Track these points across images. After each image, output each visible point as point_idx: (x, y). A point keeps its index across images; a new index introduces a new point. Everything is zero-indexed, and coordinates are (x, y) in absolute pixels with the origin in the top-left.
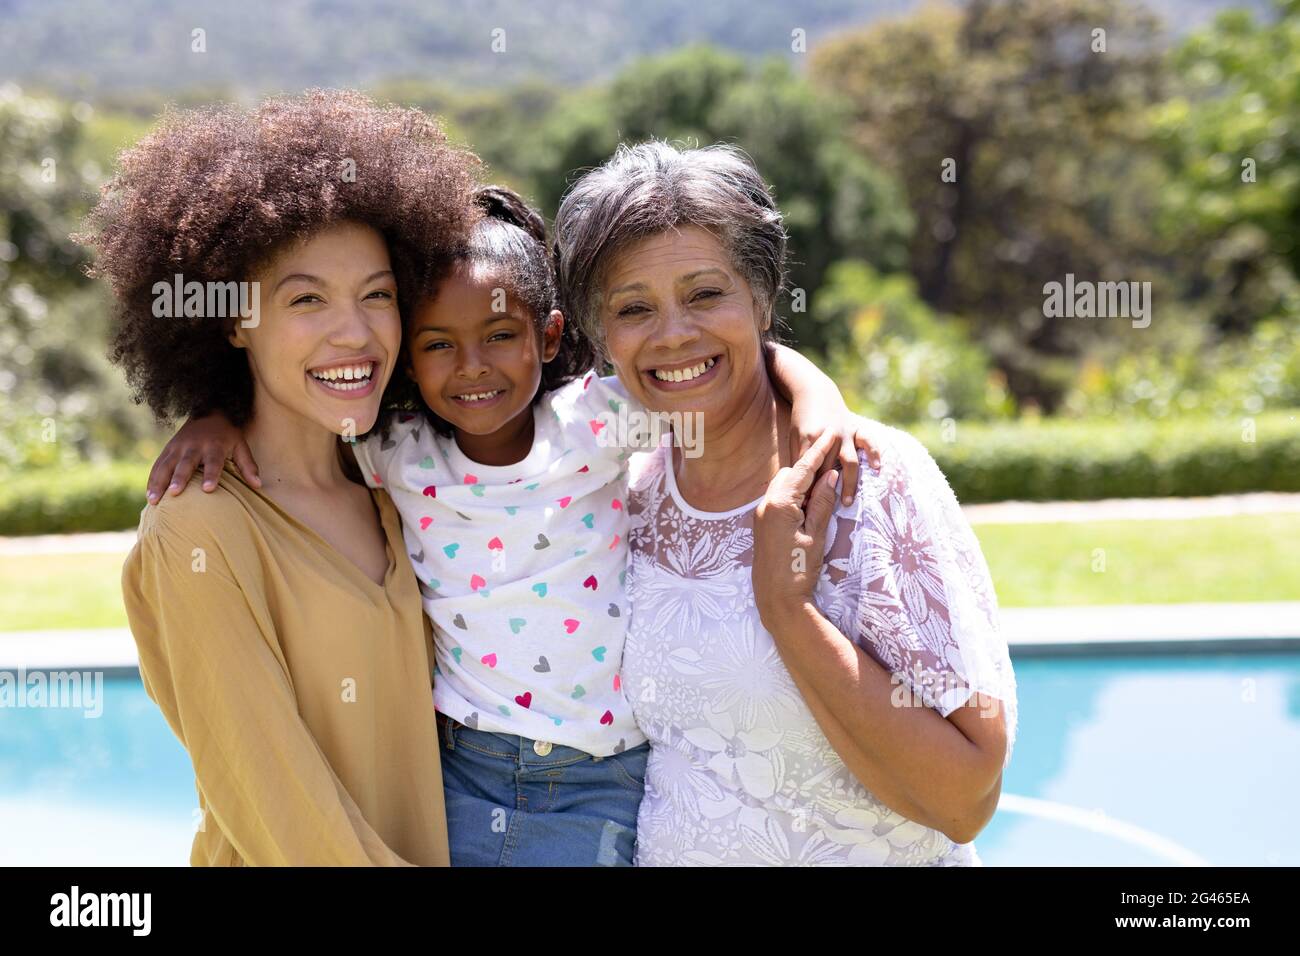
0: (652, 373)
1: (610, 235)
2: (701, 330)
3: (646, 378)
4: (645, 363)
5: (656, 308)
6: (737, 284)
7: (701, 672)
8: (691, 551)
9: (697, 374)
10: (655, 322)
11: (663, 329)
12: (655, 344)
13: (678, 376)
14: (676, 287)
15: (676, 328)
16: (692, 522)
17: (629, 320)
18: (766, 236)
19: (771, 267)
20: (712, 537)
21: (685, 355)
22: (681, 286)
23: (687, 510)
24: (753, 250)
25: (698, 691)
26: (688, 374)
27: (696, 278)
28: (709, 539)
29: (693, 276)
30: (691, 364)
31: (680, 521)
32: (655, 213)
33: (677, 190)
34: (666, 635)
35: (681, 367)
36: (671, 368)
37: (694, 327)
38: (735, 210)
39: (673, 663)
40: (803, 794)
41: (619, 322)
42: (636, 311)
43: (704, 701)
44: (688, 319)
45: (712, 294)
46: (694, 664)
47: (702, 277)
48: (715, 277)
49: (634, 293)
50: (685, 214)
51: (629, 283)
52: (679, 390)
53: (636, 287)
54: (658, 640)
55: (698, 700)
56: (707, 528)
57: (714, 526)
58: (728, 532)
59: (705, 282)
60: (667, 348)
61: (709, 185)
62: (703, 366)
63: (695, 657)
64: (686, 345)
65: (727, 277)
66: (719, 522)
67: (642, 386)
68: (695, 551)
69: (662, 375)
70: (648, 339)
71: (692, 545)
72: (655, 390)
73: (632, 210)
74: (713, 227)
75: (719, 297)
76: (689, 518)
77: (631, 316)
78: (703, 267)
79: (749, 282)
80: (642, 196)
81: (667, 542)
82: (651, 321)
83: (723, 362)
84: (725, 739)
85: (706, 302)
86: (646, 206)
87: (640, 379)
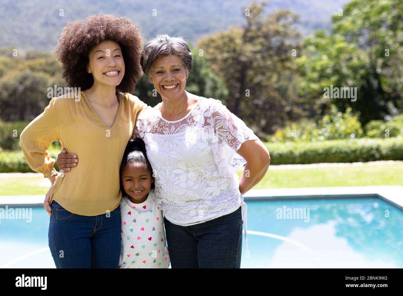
0: (163, 86)
1: (158, 55)
2: (175, 78)
3: (161, 88)
4: (162, 84)
5: (165, 72)
6: (183, 68)
7: (177, 157)
8: (170, 130)
9: (173, 87)
10: (165, 75)
11: (167, 77)
12: (165, 80)
13: (169, 87)
14: (170, 68)
15: (169, 77)
16: (169, 124)
17: (159, 74)
18: (189, 58)
19: (190, 65)
20: (175, 127)
21: (171, 83)
22: (171, 68)
23: (167, 121)
24: (187, 61)
25: (177, 161)
26: (171, 87)
27: (175, 67)
28: (174, 127)
29: (174, 66)
30: (172, 85)
31: (165, 124)
32: (167, 52)
33: (172, 47)
34: (167, 149)
35: (170, 85)
36: (168, 86)
37: (174, 77)
38: (184, 52)
39: (170, 155)
40: (202, 179)
41: (157, 74)
42: (161, 72)
43: (179, 163)
44: (172, 75)
45: (177, 70)
46: (176, 155)
47: (176, 66)
48: (178, 66)
49: (161, 69)
50: (173, 52)
51: (160, 66)
52: (169, 91)
53: (162, 67)
54: (165, 150)
55: (177, 163)
56: (173, 125)
57: (176, 124)
58: (179, 125)
59: (176, 68)
60: (168, 81)
61: (178, 46)
62: (175, 85)
63: (176, 153)
64: (172, 81)
65: (181, 67)
66: (176, 123)
67: (160, 89)
68: (171, 130)
69: (166, 87)
70: (163, 79)
71: (170, 129)
72: (164, 91)
73: (162, 50)
74: (179, 56)
75: (179, 71)
76: (168, 123)
77: (160, 73)
78: (176, 64)
79: (185, 68)
80: (164, 48)
81: (163, 129)
82: (164, 75)
83: (179, 85)
84: (184, 171)
85: (176, 72)
86: (165, 50)
87: (160, 88)
